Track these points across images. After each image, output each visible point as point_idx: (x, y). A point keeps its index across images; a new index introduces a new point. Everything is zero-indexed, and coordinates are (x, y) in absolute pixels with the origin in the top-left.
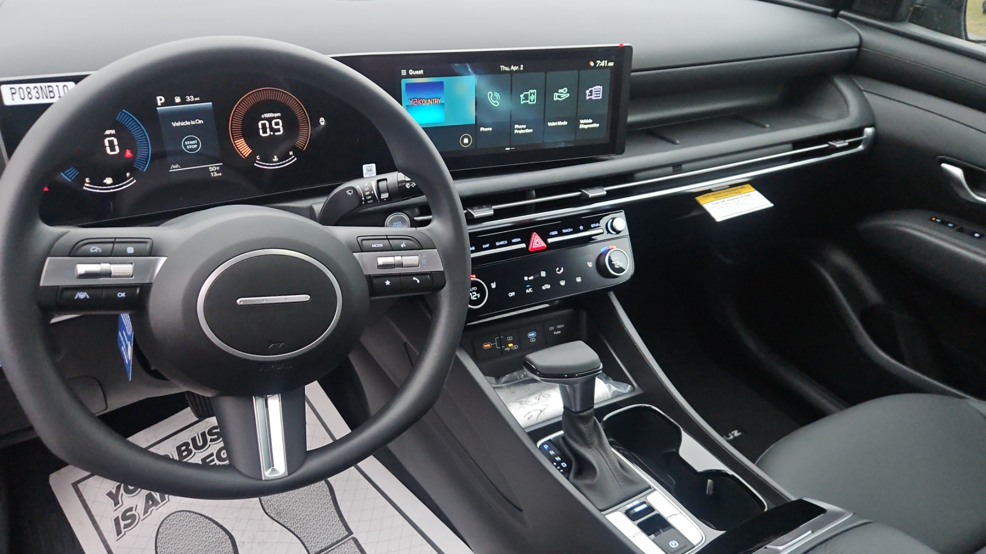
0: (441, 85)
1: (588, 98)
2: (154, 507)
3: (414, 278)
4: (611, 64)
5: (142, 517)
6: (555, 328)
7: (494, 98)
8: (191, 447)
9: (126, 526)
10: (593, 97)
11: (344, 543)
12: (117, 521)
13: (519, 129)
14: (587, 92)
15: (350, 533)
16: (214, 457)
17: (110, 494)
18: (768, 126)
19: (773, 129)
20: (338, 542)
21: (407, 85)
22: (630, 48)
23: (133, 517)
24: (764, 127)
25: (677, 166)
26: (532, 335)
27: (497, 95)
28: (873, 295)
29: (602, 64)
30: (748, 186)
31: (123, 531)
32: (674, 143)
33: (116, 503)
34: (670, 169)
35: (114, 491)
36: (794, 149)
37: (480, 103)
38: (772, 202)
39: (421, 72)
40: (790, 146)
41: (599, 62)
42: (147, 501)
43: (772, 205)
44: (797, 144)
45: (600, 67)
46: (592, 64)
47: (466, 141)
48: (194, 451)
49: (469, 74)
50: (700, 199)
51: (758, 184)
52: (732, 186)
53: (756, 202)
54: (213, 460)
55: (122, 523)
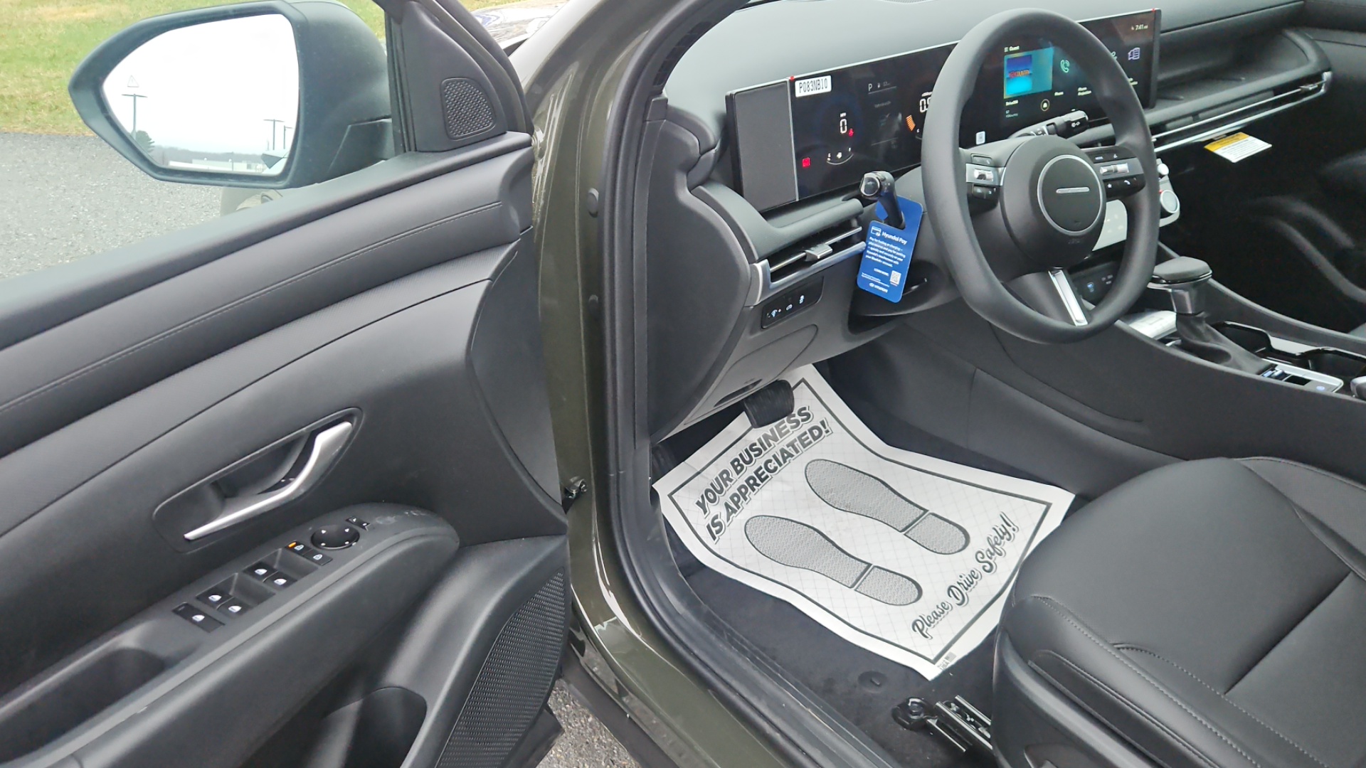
0: (1030, 57)
1: (1130, 59)
2: (734, 515)
3: (1126, 181)
4: (1146, 27)
5: (727, 524)
6: (1107, 278)
7: (1065, 66)
8: (741, 462)
9: (718, 532)
10: (1133, 58)
11: (925, 518)
12: (708, 527)
13: (1081, 92)
14: (1129, 53)
15: (926, 511)
16: (764, 469)
17: (698, 503)
18: (1243, 78)
19: (1249, 81)
20: (918, 519)
21: (1009, 60)
22: (1159, 11)
23: (720, 524)
24: (1240, 80)
25: (1195, 115)
26: (1090, 286)
27: (1068, 63)
28: (1343, 239)
29: (1140, 28)
30: (1241, 133)
31: (717, 536)
32: (1178, 99)
33: (705, 512)
34: (1190, 118)
35: (701, 501)
36: (1275, 95)
37: (1056, 71)
38: (1269, 143)
39: (1017, 48)
40: (1271, 93)
41: (1137, 26)
42: (728, 511)
43: (1270, 146)
44: (1277, 90)
45: (1138, 30)
46: (1133, 28)
47: (1045, 105)
48: (745, 465)
49: (1048, 47)
50: (1209, 147)
51: (1250, 130)
52: (1228, 134)
53: (1254, 146)
54: (763, 473)
55: (714, 530)
